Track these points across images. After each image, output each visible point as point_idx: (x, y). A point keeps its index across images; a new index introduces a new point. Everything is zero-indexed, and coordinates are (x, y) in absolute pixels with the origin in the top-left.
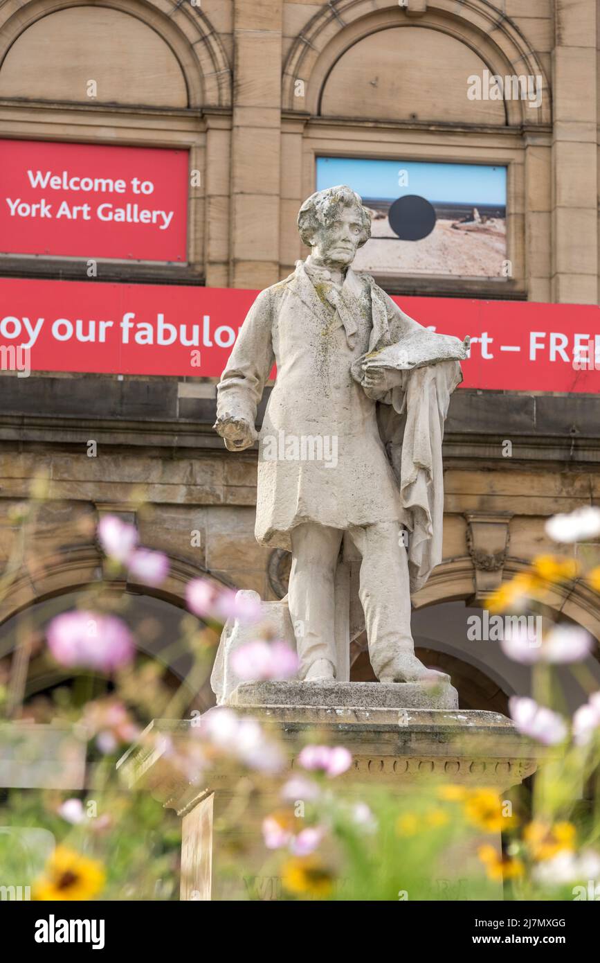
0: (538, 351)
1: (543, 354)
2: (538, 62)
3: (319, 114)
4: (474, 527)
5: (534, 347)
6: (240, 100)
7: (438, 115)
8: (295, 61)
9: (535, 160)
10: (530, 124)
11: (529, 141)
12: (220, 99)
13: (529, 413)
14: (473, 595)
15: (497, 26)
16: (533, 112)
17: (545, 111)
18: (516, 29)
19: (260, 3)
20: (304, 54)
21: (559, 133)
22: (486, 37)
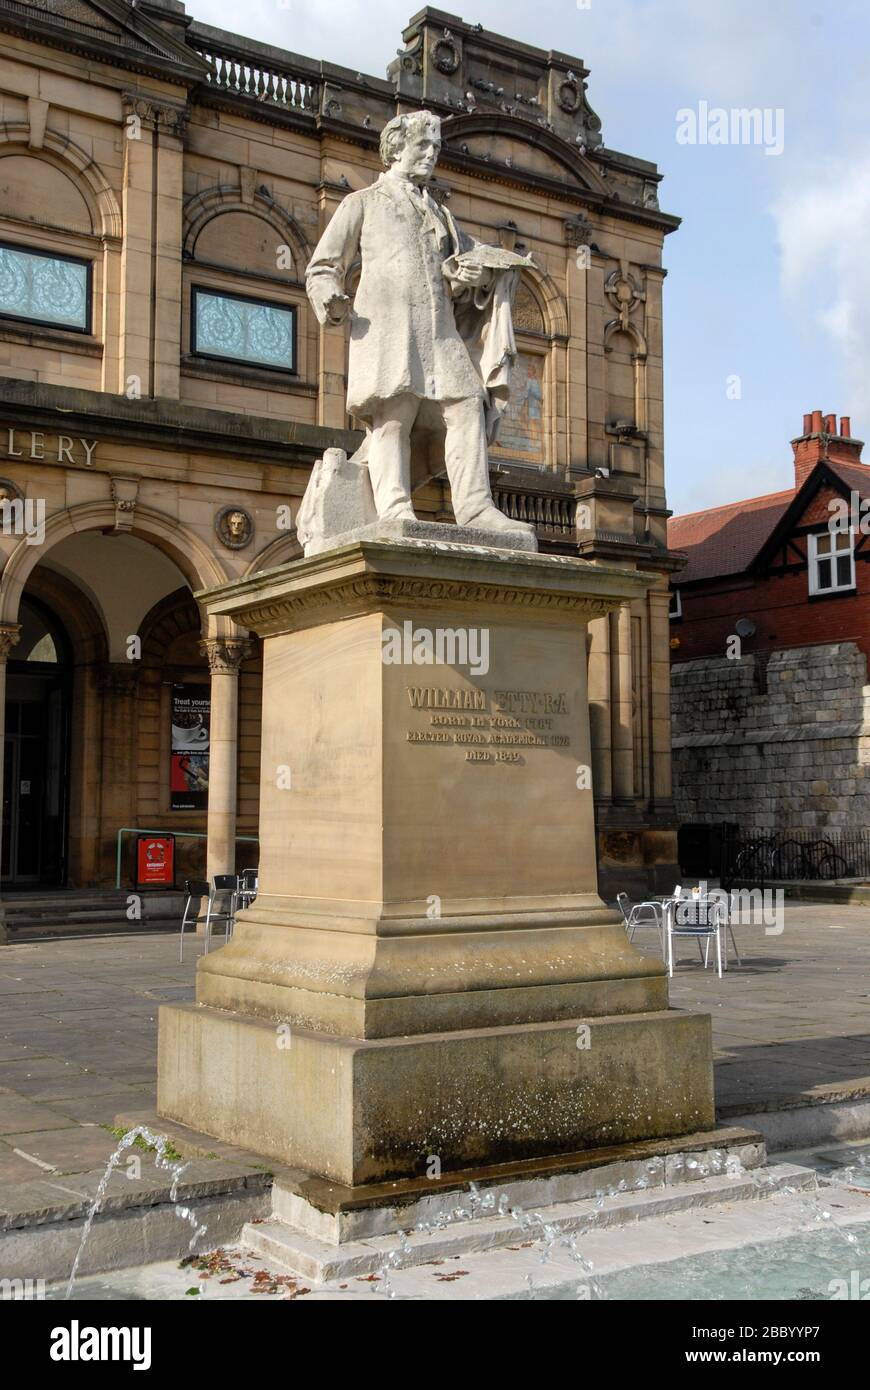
2: (115, 195)
4: (115, 481)
7: (48, 221)
9: (108, 259)
10: (108, 235)
11: (105, 247)
14: (111, 527)
15: (89, 167)
16: (110, 227)
17: (118, 229)
18: (101, 171)
21: (128, 244)
22: (81, 174)
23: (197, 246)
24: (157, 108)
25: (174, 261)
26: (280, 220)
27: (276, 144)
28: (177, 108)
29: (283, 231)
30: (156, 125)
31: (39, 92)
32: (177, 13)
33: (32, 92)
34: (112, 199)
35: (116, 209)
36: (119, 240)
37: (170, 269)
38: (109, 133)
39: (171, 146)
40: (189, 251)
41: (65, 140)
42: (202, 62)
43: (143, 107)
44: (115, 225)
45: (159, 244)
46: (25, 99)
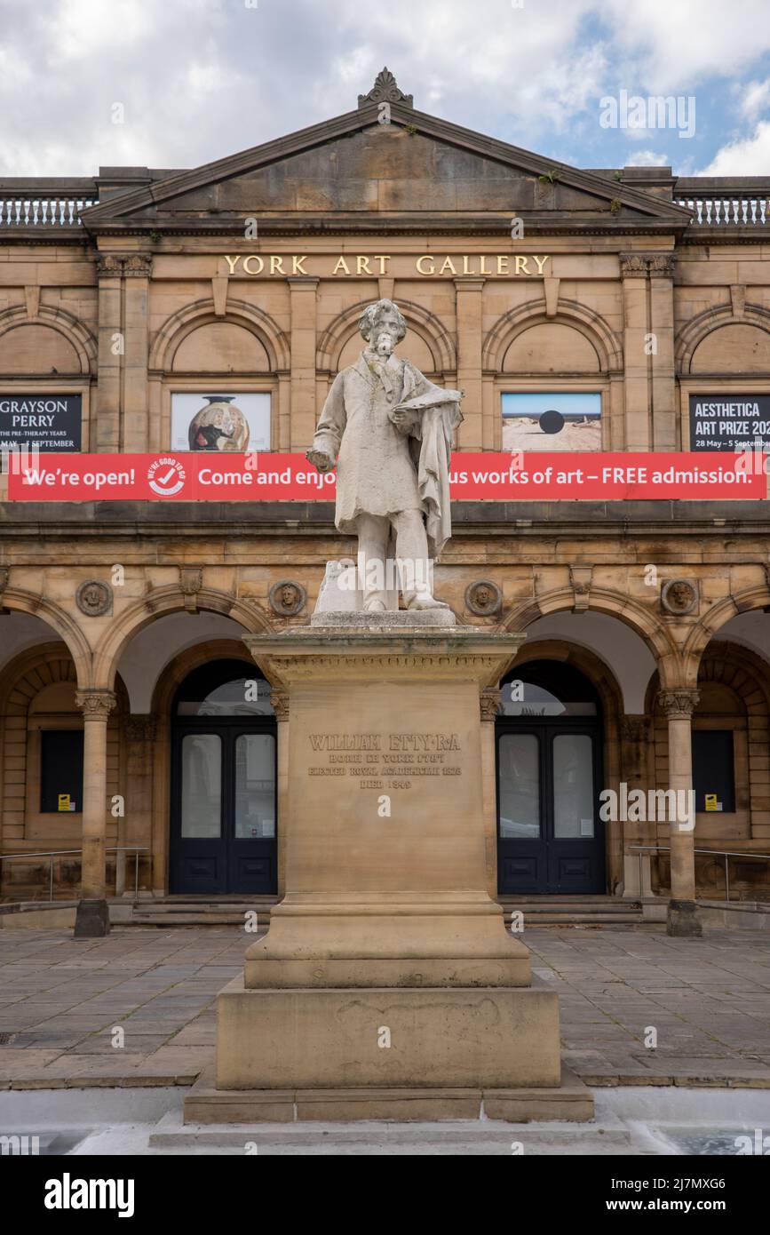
0: (607, 478)
1: (610, 479)
2: (616, 337)
3: (502, 370)
4: (573, 570)
5: (605, 476)
6: (460, 366)
7: (565, 369)
8: (489, 344)
9: (615, 388)
10: (612, 370)
11: (612, 379)
12: (451, 366)
13: (603, 510)
14: (574, 607)
15: (595, 320)
16: (614, 363)
17: (620, 363)
18: (604, 321)
19: (470, 316)
20: (493, 341)
21: (628, 373)
22: (589, 327)
23: (694, 361)
24: (647, 259)
25: (669, 379)
27: (763, 259)
28: (666, 254)
30: (649, 272)
31: (552, 273)
32: (663, 178)
33: (547, 275)
34: (615, 340)
35: (618, 348)
36: (621, 372)
37: (664, 386)
38: (612, 289)
39: (662, 287)
40: (685, 369)
41: (573, 304)
42: (684, 211)
43: (636, 262)
44: (617, 361)
45: (654, 369)
46: (541, 280)
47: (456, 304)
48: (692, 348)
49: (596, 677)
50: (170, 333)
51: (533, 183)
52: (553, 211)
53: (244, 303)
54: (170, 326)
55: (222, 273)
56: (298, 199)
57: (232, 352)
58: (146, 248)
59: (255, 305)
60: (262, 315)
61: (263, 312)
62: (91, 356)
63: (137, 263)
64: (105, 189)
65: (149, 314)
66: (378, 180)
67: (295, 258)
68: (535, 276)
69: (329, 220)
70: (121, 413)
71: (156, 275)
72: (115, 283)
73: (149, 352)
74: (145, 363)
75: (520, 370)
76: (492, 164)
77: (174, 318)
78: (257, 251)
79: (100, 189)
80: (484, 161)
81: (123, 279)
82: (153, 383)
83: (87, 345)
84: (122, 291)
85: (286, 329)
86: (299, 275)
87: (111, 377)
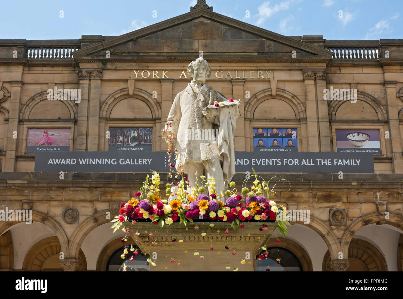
2: (303, 104)
3: (253, 119)
4: (288, 205)
7: (280, 118)
8: (247, 107)
9: (303, 127)
10: (301, 118)
11: (301, 122)
13: (301, 178)
15: (293, 98)
16: (302, 115)
17: (305, 116)
18: (297, 98)
19: (239, 95)
20: (249, 106)
21: (308, 120)
22: (290, 100)
23: (337, 115)
24: (315, 72)
25: (326, 122)
26: (369, 99)
27: (364, 73)
28: (323, 70)
29: (370, 103)
30: (315, 78)
31: (274, 78)
32: (320, 39)
33: (271, 78)
34: (302, 106)
35: (303, 109)
36: (305, 119)
37: (324, 126)
38: (299, 85)
39: (321, 83)
40: (333, 118)
41: (283, 90)
42: (329, 52)
43: (310, 73)
44: (303, 115)
45: (319, 118)
46: (269, 81)
47: (232, 91)
48: (335, 110)
49: (299, 254)
50: (109, 102)
51: (264, 41)
52: (273, 52)
53: (141, 90)
54: (110, 99)
55: (132, 77)
56: (165, 47)
57: (136, 110)
58: (100, 67)
59: (146, 90)
60: (149, 95)
61: (149, 93)
62: (75, 112)
63: (96, 73)
64: (84, 44)
65: (101, 94)
66: (199, 40)
67: (163, 71)
68: (266, 79)
69: (177, 56)
70: (87, 136)
71: (104, 78)
72: (86, 82)
73: (100, 110)
74: (98, 115)
75: (262, 118)
76: (247, 34)
77: (111, 96)
78: (147, 68)
79: (82, 44)
80: (243, 32)
81: (90, 80)
82: (101, 123)
83: (74, 108)
84: (89, 85)
85: (159, 101)
86: (165, 78)
87: (83, 120)
